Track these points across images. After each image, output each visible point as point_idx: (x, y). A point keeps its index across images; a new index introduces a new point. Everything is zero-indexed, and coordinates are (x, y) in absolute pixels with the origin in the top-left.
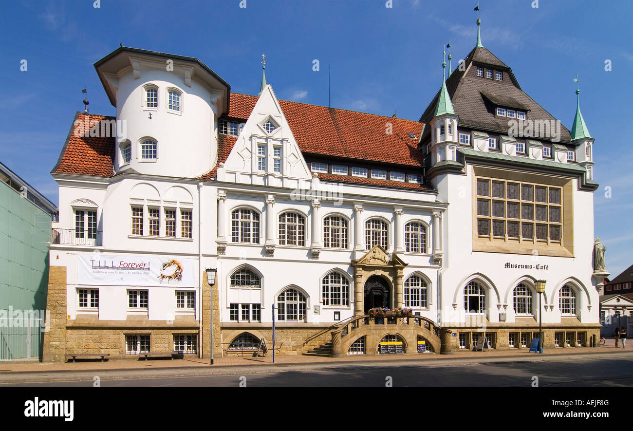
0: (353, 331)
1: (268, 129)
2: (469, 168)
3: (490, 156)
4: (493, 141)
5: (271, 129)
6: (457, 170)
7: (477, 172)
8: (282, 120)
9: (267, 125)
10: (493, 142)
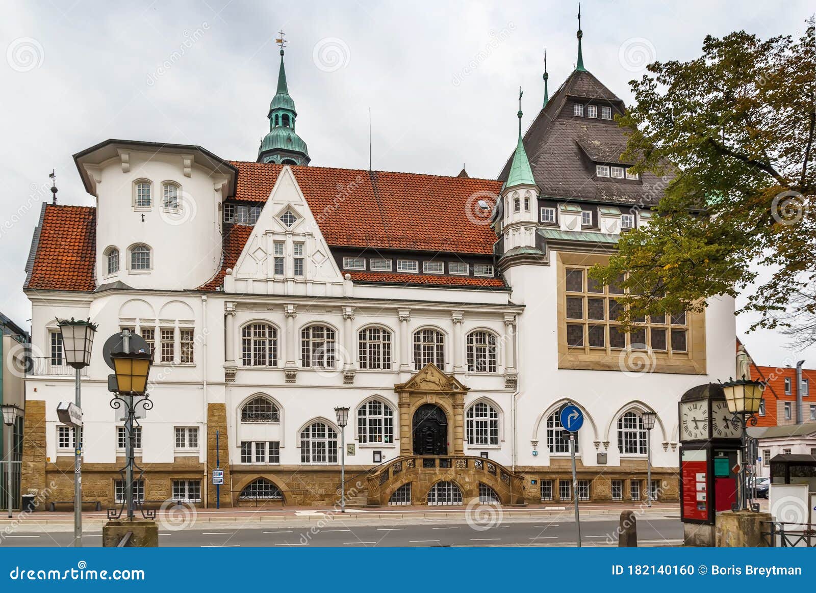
0: (395, 476)
1: (286, 221)
2: (553, 256)
3: (582, 238)
4: (588, 214)
5: (291, 222)
6: (535, 259)
7: (564, 260)
8: (304, 210)
9: (286, 216)
10: (588, 216)
